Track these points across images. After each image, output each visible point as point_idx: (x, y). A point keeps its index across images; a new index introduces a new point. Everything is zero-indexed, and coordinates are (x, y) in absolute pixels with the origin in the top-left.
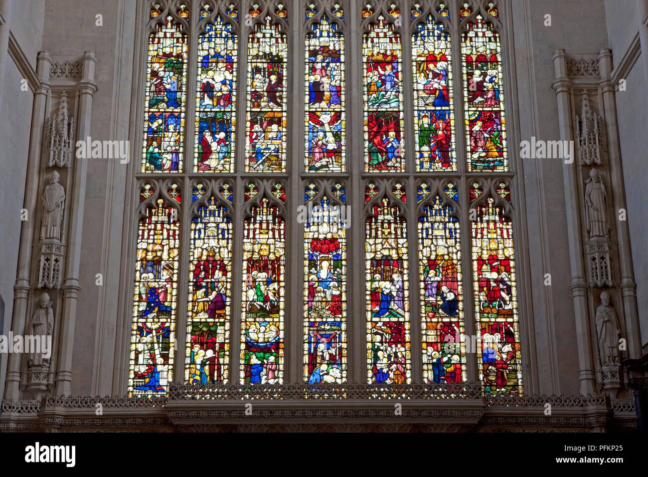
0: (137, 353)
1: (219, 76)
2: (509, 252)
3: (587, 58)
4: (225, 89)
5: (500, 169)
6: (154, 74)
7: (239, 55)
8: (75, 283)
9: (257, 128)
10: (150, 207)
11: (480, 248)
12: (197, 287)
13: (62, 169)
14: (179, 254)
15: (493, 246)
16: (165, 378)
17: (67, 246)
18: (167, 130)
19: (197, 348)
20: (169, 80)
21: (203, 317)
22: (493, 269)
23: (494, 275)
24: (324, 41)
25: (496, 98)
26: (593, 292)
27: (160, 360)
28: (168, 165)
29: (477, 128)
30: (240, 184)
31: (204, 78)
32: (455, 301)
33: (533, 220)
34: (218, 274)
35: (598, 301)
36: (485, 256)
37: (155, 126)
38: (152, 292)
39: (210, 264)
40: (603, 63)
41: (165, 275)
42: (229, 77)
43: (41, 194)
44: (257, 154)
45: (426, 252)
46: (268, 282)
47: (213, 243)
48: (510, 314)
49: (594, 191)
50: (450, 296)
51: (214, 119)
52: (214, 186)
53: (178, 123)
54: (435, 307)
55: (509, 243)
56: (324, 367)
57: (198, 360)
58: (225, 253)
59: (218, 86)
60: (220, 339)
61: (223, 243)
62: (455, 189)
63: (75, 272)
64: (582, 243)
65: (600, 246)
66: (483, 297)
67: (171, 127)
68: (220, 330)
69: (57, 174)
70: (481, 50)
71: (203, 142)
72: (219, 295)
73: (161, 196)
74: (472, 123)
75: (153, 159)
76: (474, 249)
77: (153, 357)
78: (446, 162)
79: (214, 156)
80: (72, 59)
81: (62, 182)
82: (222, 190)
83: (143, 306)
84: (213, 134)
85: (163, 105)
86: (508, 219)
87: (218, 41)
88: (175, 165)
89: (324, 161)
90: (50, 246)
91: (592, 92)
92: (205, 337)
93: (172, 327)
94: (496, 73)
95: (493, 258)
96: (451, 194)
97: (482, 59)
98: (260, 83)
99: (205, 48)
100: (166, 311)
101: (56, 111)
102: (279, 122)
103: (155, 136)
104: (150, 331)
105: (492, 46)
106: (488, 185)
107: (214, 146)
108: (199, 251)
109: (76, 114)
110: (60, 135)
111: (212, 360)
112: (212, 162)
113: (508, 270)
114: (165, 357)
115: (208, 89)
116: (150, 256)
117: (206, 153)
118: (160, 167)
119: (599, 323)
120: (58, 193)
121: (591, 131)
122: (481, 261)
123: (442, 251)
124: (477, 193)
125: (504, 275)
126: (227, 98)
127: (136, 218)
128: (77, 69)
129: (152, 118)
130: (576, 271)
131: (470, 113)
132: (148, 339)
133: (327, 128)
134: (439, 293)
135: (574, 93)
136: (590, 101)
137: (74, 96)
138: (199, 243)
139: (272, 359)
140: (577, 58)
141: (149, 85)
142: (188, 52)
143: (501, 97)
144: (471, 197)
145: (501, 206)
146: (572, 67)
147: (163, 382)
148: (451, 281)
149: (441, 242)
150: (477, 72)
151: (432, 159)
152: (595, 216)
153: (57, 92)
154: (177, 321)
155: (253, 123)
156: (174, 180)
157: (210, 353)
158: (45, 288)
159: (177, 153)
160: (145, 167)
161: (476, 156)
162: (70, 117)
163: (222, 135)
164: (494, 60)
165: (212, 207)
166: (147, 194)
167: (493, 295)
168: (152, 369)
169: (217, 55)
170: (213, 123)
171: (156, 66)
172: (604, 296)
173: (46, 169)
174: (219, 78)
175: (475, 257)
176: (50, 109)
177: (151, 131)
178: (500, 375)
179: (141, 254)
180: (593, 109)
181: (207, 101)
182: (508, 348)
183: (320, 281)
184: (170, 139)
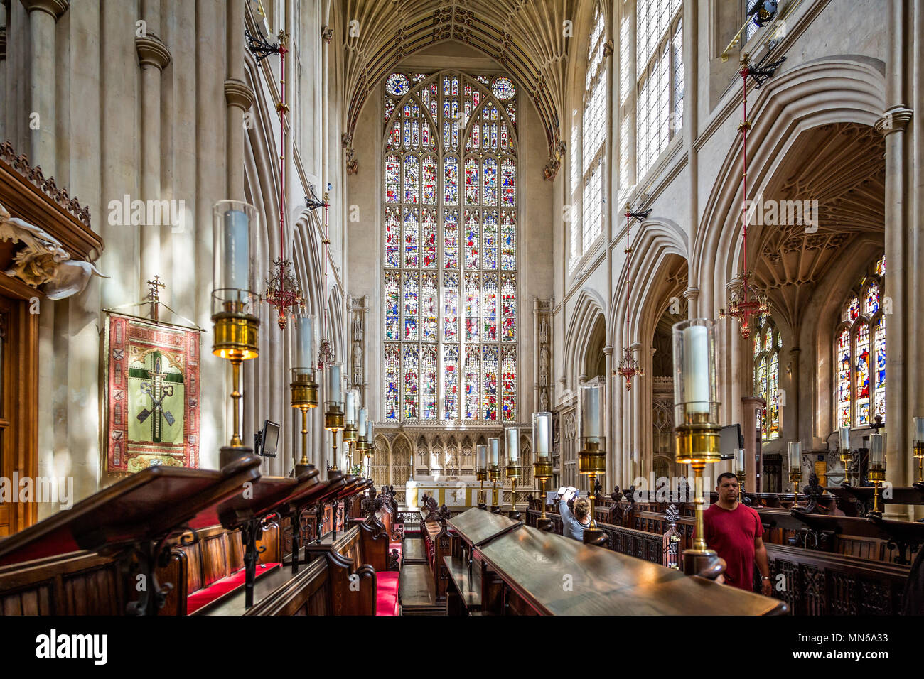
0: (387, 406)
1: (412, 302)
2: (514, 372)
3: (545, 301)
4: (414, 307)
5: (513, 341)
6: (388, 301)
7: (419, 294)
8: (367, 383)
9: (426, 323)
10: (389, 353)
11: (504, 370)
12: (407, 383)
13: (360, 341)
14: (400, 371)
15: (509, 369)
16: (397, 414)
17: (363, 369)
18: (393, 323)
19: (407, 404)
20: (393, 302)
21: (409, 393)
22: (509, 378)
23: (509, 380)
24: (451, 289)
25: (513, 313)
26: (540, 388)
27: (395, 408)
28: (394, 337)
29: (505, 325)
30: (421, 345)
31: (406, 303)
32: (495, 389)
33: (523, 360)
34: (414, 378)
35: (542, 392)
36: (506, 373)
37: (389, 322)
38: (391, 384)
39: (410, 375)
40: (551, 303)
41: (395, 378)
42: (416, 302)
43: (353, 350)
44: (426, 334)
45: (486, 371)
46: (431, 381)
47: (411, 367)
48: (513, 394)
49: (544, 353)
50: (493, 387)
51: (410, 319)
52: (411, 346)
53: (397, 321)
54: (488, 391)
55: (514, 368)
56: (450, 411)
57: (408, 408)
58: (416, 371)
59: (411, 306)
60: (415, 401)
61: (415, 367)
62: (497, 348)
63: (366, 379)
64: (539, 371)
65: (544, 373)
66: (504, 387)
67: (395, 322)
68: (415, 398)
69: (358, 343)
70: (508, 294)
71: (407, 328)
72: (414, 386)
73: (392, 349)
74: (504, 323)
75: (389, 335)
76: (503, 371)
77: (392, 407)
78: (494, 338)
79: (411, 334)
80: (360, 297)
81: (360, 346)
82: (414, 347)
83: (388, 389)
84: (410, 325)
85: (391, 314)
86: (515, 360)
87: (411, 287)
88: (397, 337)
89: (450, 337)
90: (358, 370)
91: (546, 315)
92: (410, 401)
93: (399, 397)
94: (513, 303)
95: (509, 374)
96: (495, 350)
97: (508, 297)
98: (427, 306)
99: (406, 290)
100: (396, 391)
101: (356, 318)
102: (434, 321)
103: (389, 326)
104: (391, 398)
105: (513, 292)
106: (508, 347)
107: (411, 330)
108: (406, 370)
109: (362, 320)
110: (358, 328)
111: (412, 408)
112: (410, 336)
113: (513, 378)
114: (397, 407)
115: (408, 307)
116: (390, 371)
117: (408, 333)
118: (391, 338)
119: (542, 399)
120: (359, 350)
121: (545, 331)
122: (504, 375)
123: (491, 371)
124: (504, 350)
125: (512, 380)
126: (415, 311)
127: (384, 357)
128: (362, 302)
129: (388, 319)
130: (535, 381)
131: (504, 319)
132: (390, 401)
133: (451, 323)
134: (490, 386)
135: (540, 315)
136: (545, 319)
137: (361, 313)
138: (407, 367)
139: (433, 408)
140: (542, 301)
141: (386, 305)
142: (400, 292)
143: (515, 313)
144: (502, 351)
145: (512, 355)
146: (540, 305)
147: (396, 416)
148: (494, 382)
149: (491, 368)
150: (507, 303)
151: (489, 337)
152: (544, 361)
153: (355, 311)
154: (400, 395)
155: (425, 321)
156: (397, 343)
157: (412, 406)
158: (357, 385)
159: (397, 332)
160: (386, 337)
161: (504, 336)
162: (361, 320)
163: (414, 326)
164: (513, 297)
165: (411, 354)
166: (387, 348)
167: (508, 387)
168: (392, 412)
169: (411, 293)
170: (409, 321)
171: (388, 298)
172: (544, 390)
173: (354, 341)
174: (412, 303)
175: (502, 373)
176: (353, 318)
177: (387, 324)
178: (509, 414)
179: (386, 371)
180: (547, 322)
181: (408, 312)
182: (512, 405)
183: (449, 381)
184: (395, 327)
